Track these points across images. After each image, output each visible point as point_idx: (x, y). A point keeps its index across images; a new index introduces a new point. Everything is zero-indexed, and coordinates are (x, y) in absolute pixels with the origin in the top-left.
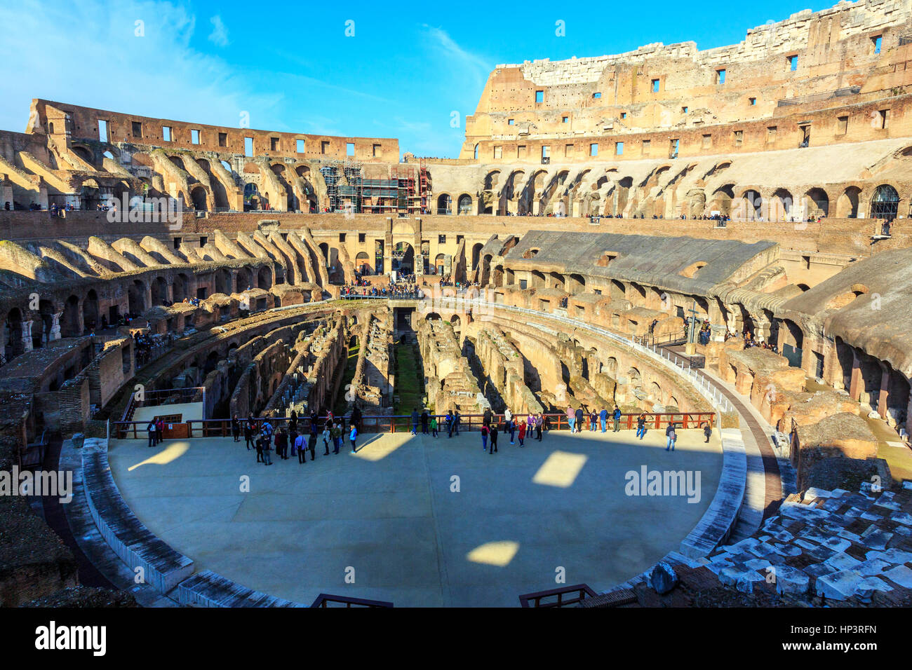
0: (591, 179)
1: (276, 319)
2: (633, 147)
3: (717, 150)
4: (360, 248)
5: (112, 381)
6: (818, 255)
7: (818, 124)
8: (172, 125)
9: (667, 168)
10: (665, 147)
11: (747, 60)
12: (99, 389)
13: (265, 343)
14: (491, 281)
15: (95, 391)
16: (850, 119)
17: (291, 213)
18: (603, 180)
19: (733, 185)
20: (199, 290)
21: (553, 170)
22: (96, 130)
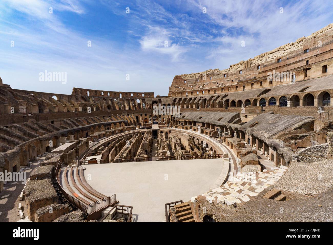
0: (197, 100)
1: (124, 134)
2: (206, 92)
3: (225, 92)
4: (145, 117)
5: (82, 150)
6: (249, 115)
7: (247, 85)
8: (104, 92)
9: (214, 96)
10: (213, 92)
11: (230, 72)
12: (78, 152)
13: (121, 140)
14: (175, 124)
15: (77, 153)
16: (254, 84)
17: (130, 110)
18: (200, 99)
19: (229, 99)
20: (107, 128)
21: (188, 98)
22: (87, 93)
